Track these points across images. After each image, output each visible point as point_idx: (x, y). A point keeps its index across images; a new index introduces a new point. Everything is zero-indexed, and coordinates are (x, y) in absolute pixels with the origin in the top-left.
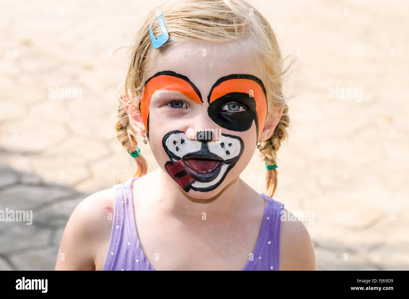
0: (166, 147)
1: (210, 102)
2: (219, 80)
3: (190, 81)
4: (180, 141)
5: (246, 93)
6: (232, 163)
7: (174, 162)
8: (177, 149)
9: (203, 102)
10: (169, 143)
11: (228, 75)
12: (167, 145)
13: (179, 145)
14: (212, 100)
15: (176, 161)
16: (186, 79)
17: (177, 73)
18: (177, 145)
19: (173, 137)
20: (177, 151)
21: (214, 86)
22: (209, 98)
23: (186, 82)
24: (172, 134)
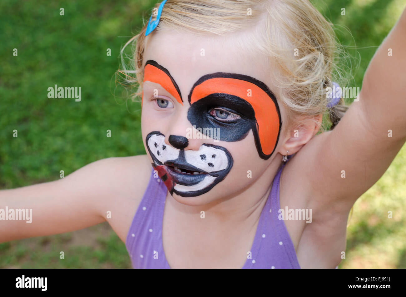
0: (149, 147)
1: (192, 103)
3: (170, 75)
4: (161, 146)
8: (158, 153)
9: (183, 102)
10: (151, 144)
12: (149, 145)
13: (160, 149)
14: (194, 100)
15: (158, 165)
16: (166, 72)
17: (159, 64)
18: (158, 149)
19: (154, 138)
21: (196, 84)
22: (190, 97)
23: (167, 75)
24: (153, 134)
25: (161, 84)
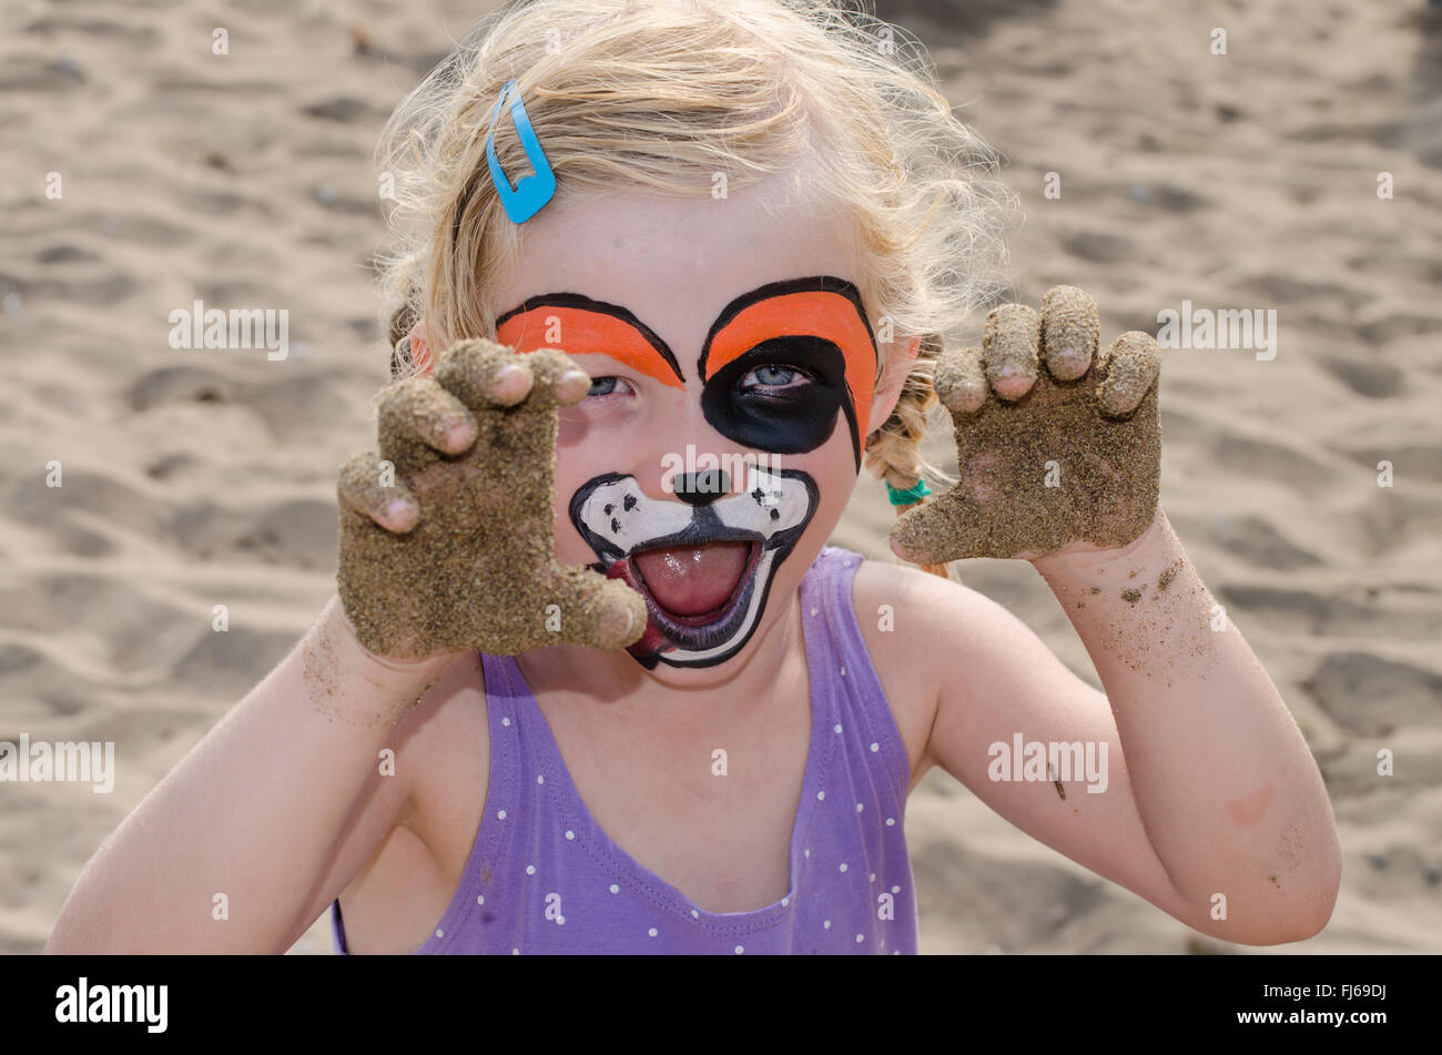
0: (585, 526)
1: (707, 378)
2: (727, 307)
3: (637, 321)
4: (621, 503)
5: (813, 337)
6: (785, 543)
7: (609, 564)
8: (615, 526)
9: (683, 380)
10: (593, 515)
11: (757, 288)
12: (584, 518)
13: (619, 513)
14: (711, 371)
15: (614, 560)
16: (623, 314)
17: (595, 300)
18: (614, 514)
19: (602, 495)
20: (615, 531)
21: (713, 331)
22: (702, 364)
23: (624, 323)
24: (597, 485)
25: (606, 352)
